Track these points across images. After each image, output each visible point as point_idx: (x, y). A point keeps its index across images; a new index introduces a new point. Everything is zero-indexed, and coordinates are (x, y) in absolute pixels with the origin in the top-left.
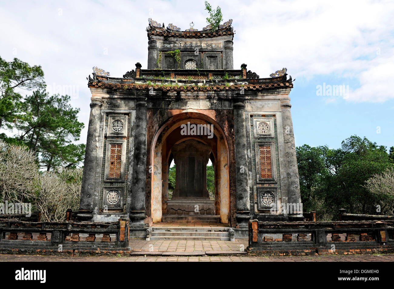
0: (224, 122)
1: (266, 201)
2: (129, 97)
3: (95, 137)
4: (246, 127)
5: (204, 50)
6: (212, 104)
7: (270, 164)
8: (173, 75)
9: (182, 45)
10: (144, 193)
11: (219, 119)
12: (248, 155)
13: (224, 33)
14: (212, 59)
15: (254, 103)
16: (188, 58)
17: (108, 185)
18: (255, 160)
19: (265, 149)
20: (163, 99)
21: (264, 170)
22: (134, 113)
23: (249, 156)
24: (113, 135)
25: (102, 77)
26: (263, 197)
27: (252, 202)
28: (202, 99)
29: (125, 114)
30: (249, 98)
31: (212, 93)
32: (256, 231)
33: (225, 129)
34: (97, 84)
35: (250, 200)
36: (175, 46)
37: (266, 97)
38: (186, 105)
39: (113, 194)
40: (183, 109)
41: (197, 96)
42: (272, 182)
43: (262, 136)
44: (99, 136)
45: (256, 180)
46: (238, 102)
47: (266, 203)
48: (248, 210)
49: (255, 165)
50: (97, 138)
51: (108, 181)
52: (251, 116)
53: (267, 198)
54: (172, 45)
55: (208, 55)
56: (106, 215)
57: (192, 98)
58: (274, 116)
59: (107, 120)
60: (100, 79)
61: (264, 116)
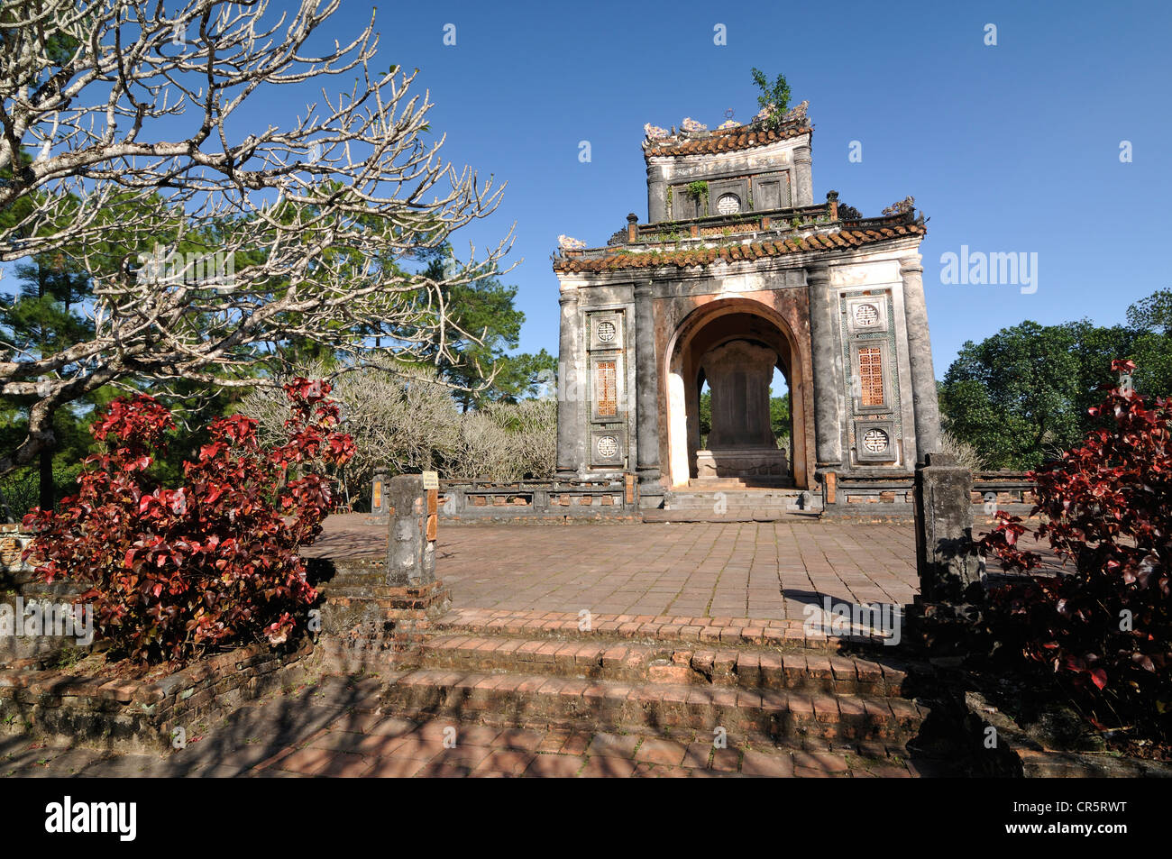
0: (790, 310)
1: (872, 445)
2: (622, 281)
3: (572, 352)
4: (833, 316)
5: (754, 172)
6: (767, 281)
7: (880, 380)
8: (694, 228)
9: (710, 168)
10: (657, 438)
11: (781, 306)
12: (836, 367)
13: (792, 132)
14: (769, 187)
15: (849, 271)
16: (723, 191)
17: (599, 428)
18: (850, 375)
19: (870, 354)
20: (680, 280)
22: (631, 309)
23: (839, 368)
24: (599, 348)
25: (574, 251)
26: (867, 439)
27: (845, 447)
28: (749, 273)
29: (617, 311)
30: (838, 262)
31: (767, 261)
32: (833, 487)
33: (793, 322)
34: (568, 266)
35: (843, 444)
36: (698, 172)
37: (871, 258)
38: (720, 287)
39: (608, 441)
40: (715, 295)
41: (740, 269)
42: (883, 411)
43: (864, 331)
44: (578, 351)
45: (853, 409)
46: (815, 271)
47: (872, 448)
48: (838, 461)
50: (575, 355)
51: (598, 421)
52: (843, 295)
53: (875, 440)
54: (691, 170)
55: (762, 180)
56: (598, 475)
57: (730, 273)
58: (888, 291)
59: (588, 322)
60: (571, 255)
61: (867, 293)
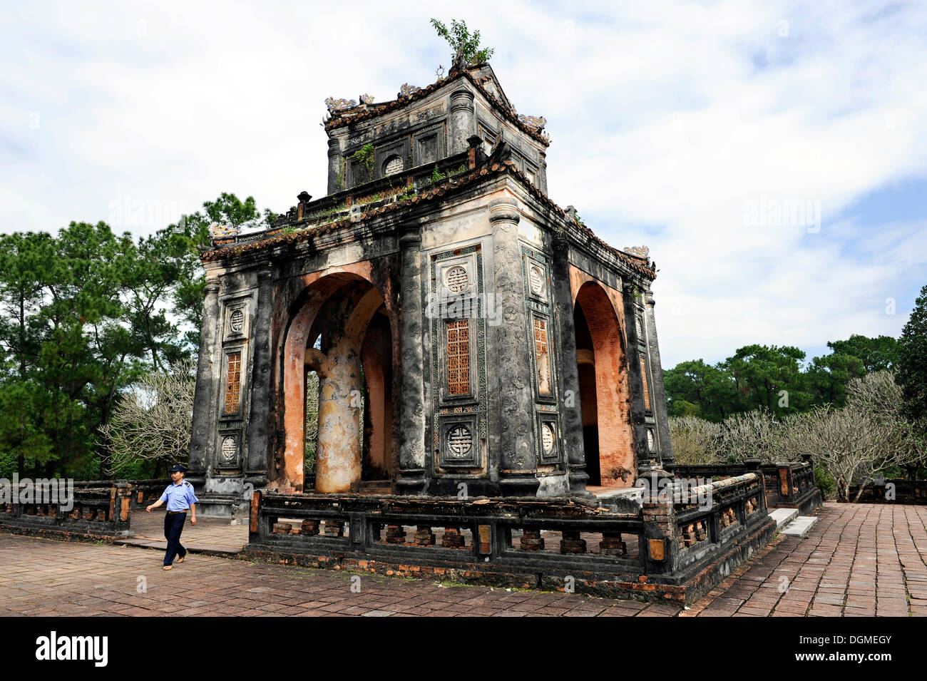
0: (384, 281)
1: (457, 446)
2: (249, 265)
3: (208, 345)
4: (423, 284)
5: (415, 128)
6: (365, 250)
7: (466, 360)
8: (351, 198)
9: (378, 132)
10: (265, 438)
11: (377, 277)
12: (423, 347)
14: (429, 143)
15: (440, 228)
16: (387, 154)
17: (224, 427)
18: (435, 355)
19: (458, 329)
20: (293, 259)
21: (454, 376)
22: (256, 294)
23: (426, 348)
24: (230, 339)
25: (224, 239)
26: (453, 438)
27: (428, 449)
28: (348, 243)
29: (247, 297)
30: (428, 218)
31: (362, 228)
33: (386, 296)
34: (209, 255)
35: (426, 445)
36: (367, 138)
37: (459, 210)
38: (325, 262)
39: (230, 442)
40: (322, 271)
41: (340, 240)
42: (468, 402)
44: (215, 344)
45: (438, 400)
46: (405, 234)
47: (458, 450)
49: (436, 366)
50: (211, 348)
51: (224, 419)
52: (434, 258)
53: (461, 440)
54: (362, 138)
55: (422, 136)
56: (220, 480)
57: (332, 245)
59: (224, 312)
61: (457, 252)
